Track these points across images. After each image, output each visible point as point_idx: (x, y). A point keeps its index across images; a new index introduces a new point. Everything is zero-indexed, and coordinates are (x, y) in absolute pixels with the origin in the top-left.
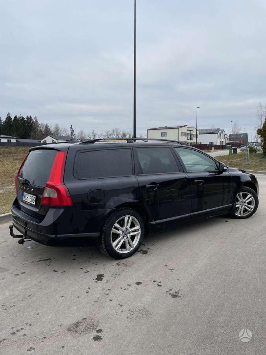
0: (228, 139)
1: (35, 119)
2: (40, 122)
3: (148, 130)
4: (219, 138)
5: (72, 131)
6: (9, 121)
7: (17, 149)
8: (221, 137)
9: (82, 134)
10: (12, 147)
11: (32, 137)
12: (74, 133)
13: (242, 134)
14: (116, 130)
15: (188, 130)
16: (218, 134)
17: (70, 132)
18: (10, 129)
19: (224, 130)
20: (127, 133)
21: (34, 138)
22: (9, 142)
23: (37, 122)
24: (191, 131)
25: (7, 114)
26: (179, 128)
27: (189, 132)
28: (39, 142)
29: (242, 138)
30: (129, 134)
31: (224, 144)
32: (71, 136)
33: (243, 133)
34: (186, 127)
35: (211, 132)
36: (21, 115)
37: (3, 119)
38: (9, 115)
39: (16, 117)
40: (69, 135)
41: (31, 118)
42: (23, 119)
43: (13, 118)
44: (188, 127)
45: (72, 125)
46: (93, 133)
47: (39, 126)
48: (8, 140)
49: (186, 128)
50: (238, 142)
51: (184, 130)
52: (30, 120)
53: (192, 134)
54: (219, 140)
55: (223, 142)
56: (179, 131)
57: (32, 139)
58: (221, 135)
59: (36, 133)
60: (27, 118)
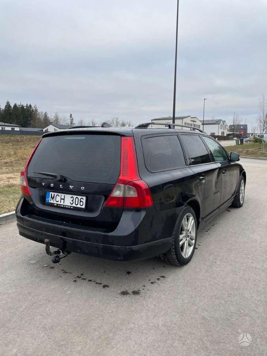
0: (228, 130)
1: (35, 107)
2: (39, 111)
3: (152, 120)
4: (220, 129)
5: (72, 120)
6: (8, 109)
7: (21, 137)
8: (222, 128)
9: (81, 123)
10: (17, 136)
11: (32, 126)
12: (73, 122)
13: (242, 125)
14: (115, 119)
15: (191, 121)
16: (220, 125)
17: (70, 121)
18: (10, 118)
19: (225, 121)
20: (126, 123)
21: (35, 127)
22: (13, 130)
23: (36, 110)
24: (194, 121)
25: (6, 102)
26: (183, 119)
27: (192, 123)
28: (41, 131)
29: (242, 129)
30: (128, 123)
31: (225, 135)
32: (71, 125)
33: (244, 124)
34: (190, 117)
35: (213, 123)
36: (20, 103)
37: (3, 107)
38: (9, 103)
39: (15, 106)
40: (68, 124)
41: (30, 106)
42: (23, 107)
43: (12, 105)
44: (191, 118)
45: (72, 114)
46: (93, 123)
47: (38, 114)
48: (12, 129)
49: (189, 119)
50: (238, 133)
51: (188, 121)
52: (30, 109)
53: (195, 125)
54: (221, 131)
55: (224, 132)
56: (183, 121)
57: (32, 128)
58: (222, 126)
59: (36, 121)
60: (27, 106)
